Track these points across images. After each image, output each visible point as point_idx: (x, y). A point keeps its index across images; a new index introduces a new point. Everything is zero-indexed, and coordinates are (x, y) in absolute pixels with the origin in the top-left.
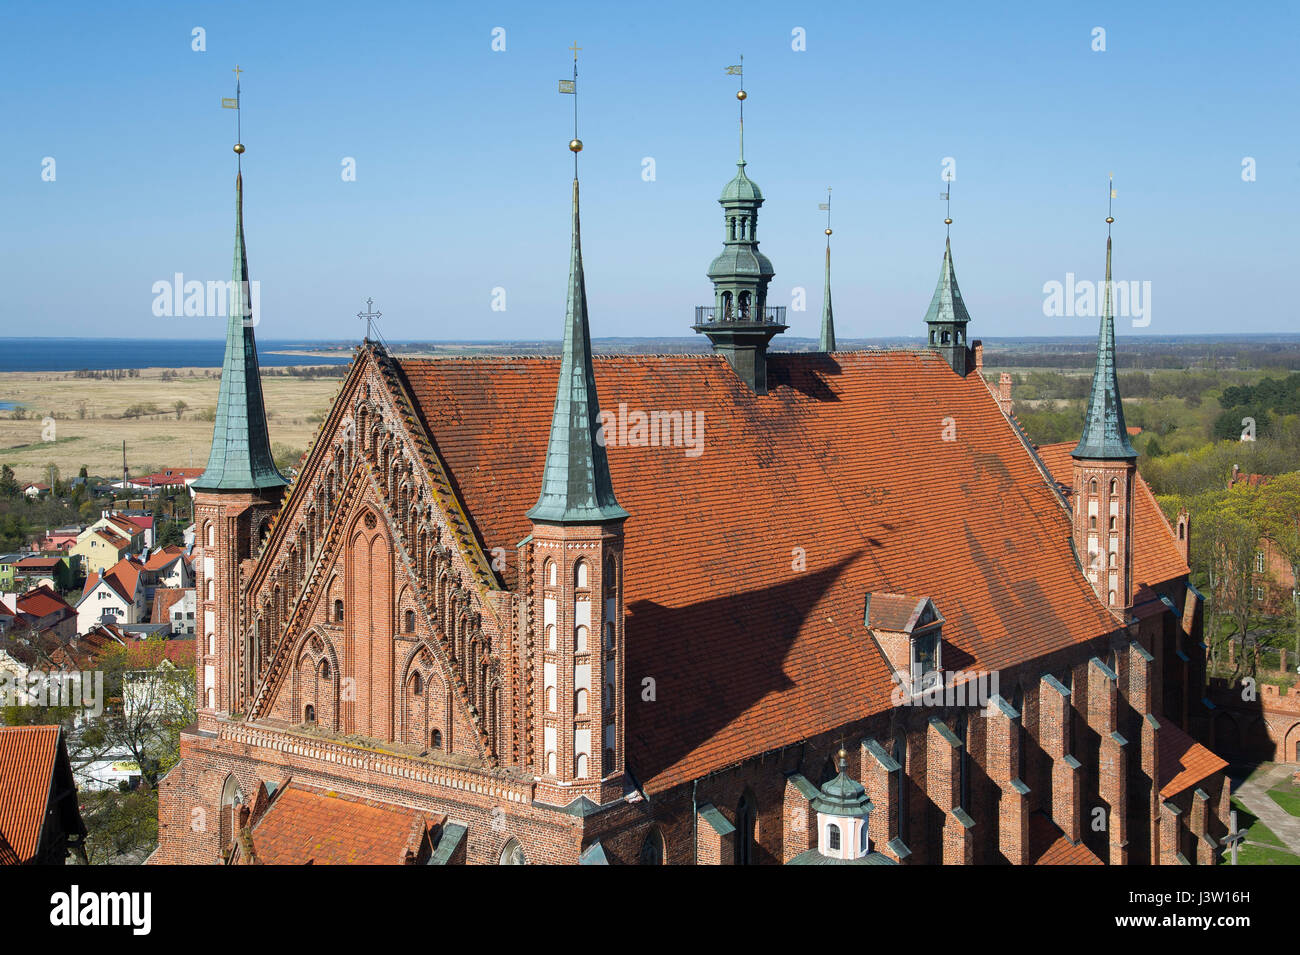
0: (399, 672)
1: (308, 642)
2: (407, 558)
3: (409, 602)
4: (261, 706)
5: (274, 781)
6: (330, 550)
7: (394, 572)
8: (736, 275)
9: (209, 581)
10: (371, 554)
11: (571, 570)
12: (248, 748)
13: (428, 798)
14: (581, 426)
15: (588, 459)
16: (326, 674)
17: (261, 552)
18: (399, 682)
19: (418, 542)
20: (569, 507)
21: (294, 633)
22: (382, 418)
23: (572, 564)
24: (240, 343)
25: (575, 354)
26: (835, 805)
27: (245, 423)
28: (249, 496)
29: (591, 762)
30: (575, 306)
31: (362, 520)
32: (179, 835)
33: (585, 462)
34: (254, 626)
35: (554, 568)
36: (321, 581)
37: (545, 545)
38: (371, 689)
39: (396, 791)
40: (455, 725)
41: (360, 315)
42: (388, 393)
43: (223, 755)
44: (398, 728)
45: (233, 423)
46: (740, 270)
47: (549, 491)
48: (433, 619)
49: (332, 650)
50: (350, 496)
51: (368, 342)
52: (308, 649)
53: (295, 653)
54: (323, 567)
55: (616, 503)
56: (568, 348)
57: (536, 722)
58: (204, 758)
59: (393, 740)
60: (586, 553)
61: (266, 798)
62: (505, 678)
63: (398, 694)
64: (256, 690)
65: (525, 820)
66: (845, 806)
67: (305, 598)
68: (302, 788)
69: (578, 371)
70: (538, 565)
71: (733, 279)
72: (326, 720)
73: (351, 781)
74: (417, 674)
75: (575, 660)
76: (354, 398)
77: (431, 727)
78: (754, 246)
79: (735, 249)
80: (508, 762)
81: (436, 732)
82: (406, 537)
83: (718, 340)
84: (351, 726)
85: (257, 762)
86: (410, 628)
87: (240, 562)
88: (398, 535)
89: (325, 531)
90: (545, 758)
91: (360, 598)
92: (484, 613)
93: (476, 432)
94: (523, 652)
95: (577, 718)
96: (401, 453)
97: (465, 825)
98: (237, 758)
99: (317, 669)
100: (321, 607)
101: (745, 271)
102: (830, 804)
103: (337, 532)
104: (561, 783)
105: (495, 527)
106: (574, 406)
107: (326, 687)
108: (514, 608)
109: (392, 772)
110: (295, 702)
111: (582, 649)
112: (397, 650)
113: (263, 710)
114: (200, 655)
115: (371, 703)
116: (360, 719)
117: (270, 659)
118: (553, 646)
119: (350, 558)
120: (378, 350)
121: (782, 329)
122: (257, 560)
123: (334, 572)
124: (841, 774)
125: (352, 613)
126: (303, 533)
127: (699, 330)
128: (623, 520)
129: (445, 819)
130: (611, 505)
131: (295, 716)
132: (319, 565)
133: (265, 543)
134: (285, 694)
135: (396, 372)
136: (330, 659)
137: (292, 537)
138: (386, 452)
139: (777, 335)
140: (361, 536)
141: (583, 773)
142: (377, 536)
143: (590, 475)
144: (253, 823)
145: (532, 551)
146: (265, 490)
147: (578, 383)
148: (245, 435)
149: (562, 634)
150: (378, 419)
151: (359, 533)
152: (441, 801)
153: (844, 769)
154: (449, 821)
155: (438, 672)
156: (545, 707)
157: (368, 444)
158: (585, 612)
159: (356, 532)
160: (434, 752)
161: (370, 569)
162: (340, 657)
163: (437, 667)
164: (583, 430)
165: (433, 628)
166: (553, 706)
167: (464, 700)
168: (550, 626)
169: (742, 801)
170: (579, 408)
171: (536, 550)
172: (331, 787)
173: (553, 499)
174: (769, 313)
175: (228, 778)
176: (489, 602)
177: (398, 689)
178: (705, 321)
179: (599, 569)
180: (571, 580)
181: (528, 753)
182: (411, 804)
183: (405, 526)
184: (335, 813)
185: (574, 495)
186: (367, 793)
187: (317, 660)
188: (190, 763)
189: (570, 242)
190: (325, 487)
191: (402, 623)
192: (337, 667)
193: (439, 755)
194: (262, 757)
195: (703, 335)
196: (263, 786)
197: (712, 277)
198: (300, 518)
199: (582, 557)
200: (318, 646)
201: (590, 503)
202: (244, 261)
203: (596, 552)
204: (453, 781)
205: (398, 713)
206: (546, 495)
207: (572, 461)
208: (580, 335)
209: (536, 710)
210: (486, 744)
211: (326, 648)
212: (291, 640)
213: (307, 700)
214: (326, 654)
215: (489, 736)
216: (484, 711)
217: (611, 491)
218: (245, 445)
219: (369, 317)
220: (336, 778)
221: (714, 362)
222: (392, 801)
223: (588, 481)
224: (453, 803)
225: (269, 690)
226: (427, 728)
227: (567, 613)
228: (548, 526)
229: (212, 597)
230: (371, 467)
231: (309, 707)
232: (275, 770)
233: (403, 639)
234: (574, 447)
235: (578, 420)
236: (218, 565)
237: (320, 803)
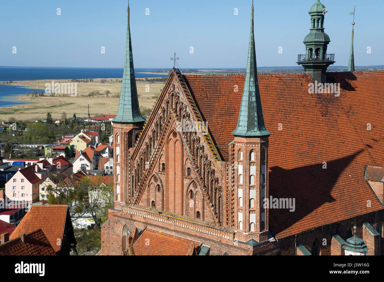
0: (185, 190)
1: (152, 178)
2: (188, 149)
3: (189, 165)
4: (136, 201)
5: (141, 228)
6: (160, 145)
7: (183, 154)
8: (315, 42)
9: (118, 155)
10: (175, 147)
11: (248, 154)
12: (132, 215)
13: (195, 236)
14: (253, 100)
15: (255, 113)
16: (159, 190)
17: (136, 145)
18: (185, 194)
19: (192, 143)
20: (248, 131)
21: (148, 175)
22: (179, 97)
23: (249, 152)
24: (129, 69)
25: (251, 73)
26: (352, 247)
27: (130, 98)
28: (132, 125)
29: (256, 226)
30: (251, 54)
31: (172, 134)
32: (108, 245)
33: (254, 114)
34: (133, 172)
35: (242, 153)
36: (157, 156)
37: (239, 145)
38: (175, 196)
39: (184, 233)
40: (205, 210)
41: (171, 59)
42: (181, 87)
43: (123, 218)
44: (184, 210)
45: (126, 98)
46: (316, 40)
47: (240, 124)
48: (197, 171)
49: (161, 181)
50: (167, 125)
51: (174, 69)
52: (152, 181)
53: (148, 182)
54: (158, 151)
55: (266, 130)
56: (248, 71)
57: (235, 210)
58: (116, 218)
59: (183, 215)
60: (254, 148)
61: (138, 234)
62: (224, 193)
63: (184, 198)
64: (134, 195)
65: (231, 246)
66: (356, 248)
67: (151, 162)
68: (150, 231)
69: (252, 79)
70: (236, 152)
71: (313, 43)
72: (159, 207)
73: (168, 229)
74: (191, 191)
75: (250, 188)
76: (169, 90)
77: (196, 211)
78: (322, 30)
79: (314, 32)
80: (224, 224)
81: (198, 212)
82: (187, 141)
83: (306, 67)
84: (168, 209)
85: (135, 221)
86: (189, 174)
87: (129, 149)
88: (185, 140)
89: (158, 138)
90: (238, 224)
91: (171, 163)
92: (216, 169)
93: (213, 102)
94: (230, 184)
95: (250, 209)
96: (186, 110)
97: (209, 247)
98: (128, 219)
99: (156, 188)
100: (157, 166)
101: (318, 40)
102: (350, 247)
103: (163, 139)
104: (244, 233)
105: (220, 138)
106: (250, 93)
107: (159, 194)
108: (227, 168)
109: (182, 226)
110: (148, 200)
111: (252, 184)
112: (184, 182)
113: (137, 202)
114: (115, 182)
115: (175, 201)
116: (171, 207)
117: (139, 184)
118: (241, 182)
119: (167, 148)
120: (178, 72)
121: (332, 63)
122: (135, 148)
123: (162, 153)
124: (355, 236)
125: (168, 168)
126: (151, 139)
127: (299, 63)
128: (268, 136)
129: (202, 244)
130: (264, 130)
131: (148, 205)
132: (156, 150)
133: (137, 142)
134: (144, 197)
135: (184, 80)
136: (160, 185)
137: (147, 140)
138: (180, 110)
139: (331, 65)
140: (171, 140)
141: (253, 230)
142: (177, 140)
143: (256, 119)
144: (134, 242)
145: (234, 147)
146: (137, 123)
147: (252, 84)
148: (130, 103)
149: (245, 178)
150: (178, 97)
151: (171, 139)
152: (200, 237)
153: (356, 234)
154: (203, 245)
155: (199, 190)
156: (238, 204)
157: (174, 106)
158: (254, 170)
159: (169, 139)
160: (198, 220)
161: (175, 152)
162: (164, 184)
164: (253, 102)
165: (197, 174)
166: (241, 204)
167: (208, 201)
168: (240, 175)
169: (314, 244)
170: (252, 94)
171: (235, 147)
172: (161, 231)
173: (242, 127)
174: (327, 57)
175: (125, 226)
176: (218, 165)
177: (184, 196)
178: (302, 60)
179: (259, 154)
180: (248, 158)
181: (233, 222)
182: (189, 238)
183: (187, 137)
184: (162, 240)
185: (250, 126)
186: (173, 234)
187: (156, 185)
188: (111, 220)
189: (250, 30)
190: (159, 122)
191: (186, 172)
192: (163, 187)
193: (200, 221)
194: (136, 219)
195: (301, 65)
196: (137, 229)
197: (305, 43)
198: (150, 133)
199: (253, 150)
200: (156, 180)
201: (256, 129)
202: (130, 39)
203: (258, 148)
204: (205, 231)
205: (184, 205)
206: (239, 126)
207: (249, 113)
208: (253, 66)
209: (235, 206)
210: (217, 217)
211: (159, 181)
212: (146, 177)
213: (152, 199)
214: (159, 183)
215: (218, 215)
216: (216, 205)
217: (264, 125)
218: (130, 106)
219: (175, 59)
220: (162, 228)
221: (305, 76)
222: (182, 237)
223: (255, 121)
224: (205, 239)
225: (139, 195)
226: (195, 211)
227: (247, 170)
228: (240, 138)
229: (119, 161)
230: (175, 115)
231: (153, 202)
232: (141, 224)
233: (186, 178)
234: (250, 108)
235: (252, 98)
236: (121, 150)
237: (157, 236)
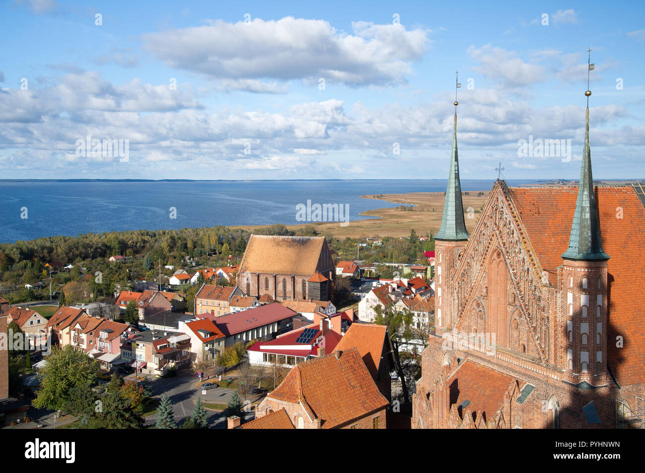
0: (509, 318)
1: (474, 304)
2: (512, 271)
3: (513, 289)
6: (483, 266)
7: (507, 277)
9: (439, 275)
10: (498, 269)
11: (579, 281)
13: (519, 372)
14: (586, 217)
15: (589, 232)
16: (481, 317)
17: (458, 265)
18: (508, 322)
20: (578, 253)
21: (468, 299)
22: (503, 212)
23: (580, 277)
24: (453, 180)
25: (584, 185)
27: (454, 213)
28: (454, 243)
29: (588, 366)
30: (585, 164)
31: (495, 254)
32: (429, 374)
33: (587, 233)
34: (455, 295)
35: (572, 279)
36: (479, 279)
37: (568, 269)
38: (497, 324)
39: (507, 368)
40: (530, 343)
42: (506, 201)
44: (508, 342)
45: (450, 213)
47: (571, 245)
48: (522, 297)
49: (483, 307)
50: (491, 244)
51: (499, 180)
52: (474, 306)
53: (469, 307)
56: (581, 183)
57: (564, 345)
58: (437, 345)
59: (506, 346)
60: (586, 273)
62: (551, 325)
63: (508, 328)
64: (455, 320)
65: (559, 388)
67: (472, 285)
69: (586, 193)
70: (564, 277)
73: (489, 362)
74: (516, 320)
75: (581, 320)
76: (493, 204)
77: (521, 343)
80: (552, 361)
81: (523, 345)
82: (511, 262)
86: (513, 300)
87: (450, 269)
88: (509, 261)
89: (481, 258)
90: (567, 362)
91: (494, 286)
92: (542, 296)
93: (546, 219)
94: (558, 315)
95: (582, 346)
97: (534, 386)
99: (478, 314)
100: (479, 289)
103: (485, 259)
104: (574, 374)
106: (583, 208)
107: (480, 322)
108: (555, 295)
110: (470, 327)
111: (584, 315)
112: (508, 309)
114: (436, 305)
115: (498, 330)
118: (571, 313)
119: (491, 270)
120: (503, 184)
122: (455, 269)
123: (485, 275)
125: (491, 292)
126: (473, 258)
128: (607, 259)
129: (526, 382)
131: (469, 332)
132: (478, 272)
134: (466, 323)
136: (482, 311)
137: (469, 260)
138: (504, 226)
140: (494, 261)
141: (584, 370)
142: (501, 261)
143: (589, 239)
145: (562, 271)
147: (586, 198)
148: (454, 218)
149: (575, 308)
150: (501, 212)
151: (494, 259)
152: (524, 374)
154: (528, 383)
155: (524, 320)
156: (567, 339)
157: (497, 223)
158: (585, 299)
159: (492, 259)
160: (522, 354)
161: (498, 274)
162: (486, 310)
163: (523, 318)
164: (587, 219)
165: (522, 301)
166: (571, 339)
167: (534, 333)
168: (570, 304)
170: (586, 210)
171: (564, 271)
172: (482, 363)
173: (572, 249)
175: (446, 354)
176: (544, 292)
177: (508, 325)
179: (592, 281)
180: (579, 285)
181: (560, 359)
184: (483, 373)
185: (581, 247)
186: (495, 368)
187: (478, 310)
191: (510, 298)
192: (485, 314)
193: (524, 355)
198: (472, 252)
199: (584, 275)
200: (477, 305)
201: (589, 250)
203: (591, 273)
204: (529, 367)
205: (508, 335)
206: (570, 247)
207: (581, 232)
208: (587, 177)
209: (564, 340)
210: (543, 353)
211: (481, 306)
212: (467, 302)
213: (474, 327)
214: (481, 308)
215: (544, 349)
218: (454, 222)
219: (500, 170)
220: (484, 360)
222: (505, 371)
223: (588, 241)
224: (529, 376)
225: (460, 321)
226: (519, 343)
227: (577, 299)
228: (569, 261)
229: (440, 282)
230: (498, 232)
231: (475, 329)
232: (462, 353)
233: (510, 304)
234: (582, 226)
235: (585, 215)
236: (442, 270)
237: (478, 369)
